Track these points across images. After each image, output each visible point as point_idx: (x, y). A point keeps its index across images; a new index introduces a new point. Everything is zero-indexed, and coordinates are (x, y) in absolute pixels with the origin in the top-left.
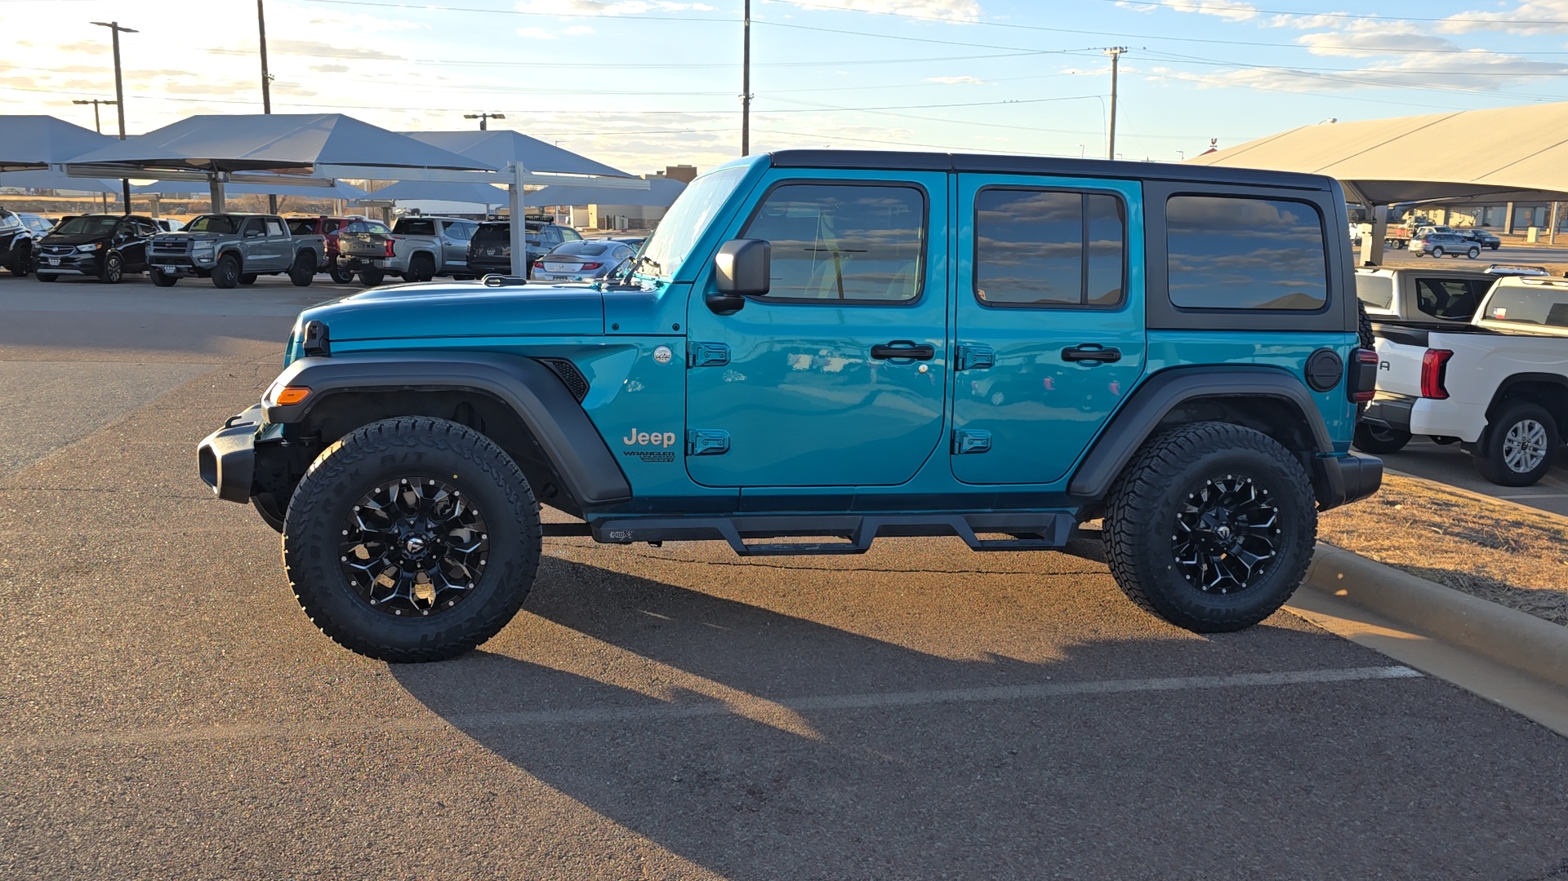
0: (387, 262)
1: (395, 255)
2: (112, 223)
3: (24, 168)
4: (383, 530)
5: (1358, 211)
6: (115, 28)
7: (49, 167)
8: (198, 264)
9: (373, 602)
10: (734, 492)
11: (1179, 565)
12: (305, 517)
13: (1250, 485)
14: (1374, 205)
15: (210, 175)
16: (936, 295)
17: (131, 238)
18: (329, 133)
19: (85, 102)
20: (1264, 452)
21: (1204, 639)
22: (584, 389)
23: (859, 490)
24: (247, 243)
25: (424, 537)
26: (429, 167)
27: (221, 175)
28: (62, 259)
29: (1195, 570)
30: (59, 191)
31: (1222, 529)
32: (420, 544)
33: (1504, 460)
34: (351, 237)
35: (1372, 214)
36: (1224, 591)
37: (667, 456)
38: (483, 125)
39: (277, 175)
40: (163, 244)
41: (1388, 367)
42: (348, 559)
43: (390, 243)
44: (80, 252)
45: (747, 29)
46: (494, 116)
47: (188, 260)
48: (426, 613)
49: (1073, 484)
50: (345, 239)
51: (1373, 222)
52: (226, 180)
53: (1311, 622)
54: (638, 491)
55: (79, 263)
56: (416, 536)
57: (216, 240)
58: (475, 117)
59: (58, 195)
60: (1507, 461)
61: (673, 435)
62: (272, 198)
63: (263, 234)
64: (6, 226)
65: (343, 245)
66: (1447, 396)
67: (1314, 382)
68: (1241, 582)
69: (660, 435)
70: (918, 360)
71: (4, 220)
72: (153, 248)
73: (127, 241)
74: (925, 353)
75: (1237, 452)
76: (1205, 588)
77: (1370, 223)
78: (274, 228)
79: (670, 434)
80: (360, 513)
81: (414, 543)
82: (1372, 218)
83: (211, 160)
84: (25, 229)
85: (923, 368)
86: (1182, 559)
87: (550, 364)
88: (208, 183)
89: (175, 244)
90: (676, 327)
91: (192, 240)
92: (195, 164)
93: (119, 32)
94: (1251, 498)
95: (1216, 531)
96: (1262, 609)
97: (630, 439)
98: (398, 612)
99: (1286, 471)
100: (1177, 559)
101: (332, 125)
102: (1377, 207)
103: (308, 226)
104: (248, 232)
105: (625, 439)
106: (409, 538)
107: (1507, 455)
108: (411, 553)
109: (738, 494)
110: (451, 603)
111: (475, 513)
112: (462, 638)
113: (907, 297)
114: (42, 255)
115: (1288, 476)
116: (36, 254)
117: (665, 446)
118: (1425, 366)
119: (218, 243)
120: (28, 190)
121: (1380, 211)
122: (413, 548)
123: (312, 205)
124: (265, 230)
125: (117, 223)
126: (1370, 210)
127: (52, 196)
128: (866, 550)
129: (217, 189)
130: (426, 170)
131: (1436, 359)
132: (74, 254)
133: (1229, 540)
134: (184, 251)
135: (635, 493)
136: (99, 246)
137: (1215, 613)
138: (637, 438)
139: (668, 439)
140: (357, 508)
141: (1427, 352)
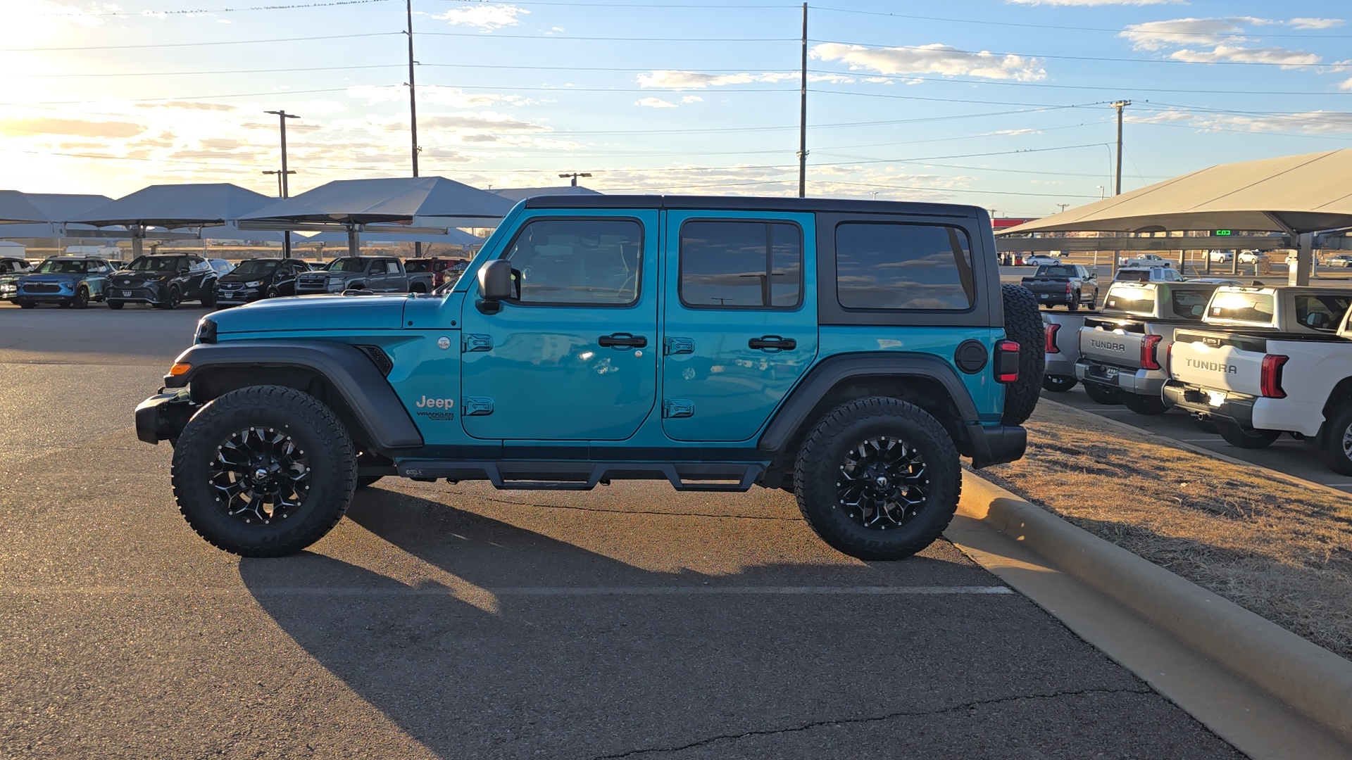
2: (273, 265)
3: (214, 224)
4: (241, 463)
5: (1284, 238)
6: (282, 115)
7: (226, 223)
9: (231, 513)
10: (499, 443)
11: (844, 506)
12: (184, 452)
13: (901, 445)
14: (1299, 233)
15: (348, 227)
16: (649, 301)
17: (286, 277)
18: (428, 193)
19: (271, 173)
20: (910, 419)
21: (866, 565)
22: (389, 367)
23: (594, 443)
24: (371, 280)
25: (267, 469)
27: (357, 226)
28: (234, 294)
29: (857, 511)
30: (268, 242)
31: (881, 479)
32: (265, 474)
33: (1344, 453)
34: (454, 274)
35: (1297, 241)
36: (883, 528)
37: (448, 416)
38: (574, 182)
39: (401, 225)
40: (307, 281)
41: (1235, 371)
42: (214, 482)
44: (247, 288)
45: (804, 97)
46: (583, 175)
48: (267, 522)
49: (762, 442)
50: (449, 275)
51: (1298, 247)
52: (360, 230)
53: (970, 557)
54: (429, 441)
55: (246, 296)
56: (262, 468)
57: (346, 277)
58: (568, 176)
59: (268, 246)
60: (1347, 453)
61: (452, 401)
62: (418, 245)
63: (384, 273)
64: (199, 269)
66: (1284, 395)
67: (962, 366)
68: (897, 521)
69: (443, 401)
70: (635, 347)
71: (198, 265)
72: (299, 284)
73: (283, 279)
74: (640, 343)
75: (886, 419)
76: (866, 525)
77: (1295, 249)
78: (393, 268)
79: (450, 400)
80: (221, 451)
81: (260, 472)
82: (1296, 245)
83: (349, 215)
84: (213, 270)
85: (639, 353)
86: (846, 501)
87: (365, 350)
88: (347, 233)
89: (315, 281)
90: (454, 323)
91: (328, 277)
92: (337, 218)
93: (286, 118)
94: (902, 455)
95: (876, 480)
96: (915, 543)
97: (421, 403)
98: (248, 521)
99: (928, 433)
100: (842, 501)
101: (432, 186)
102: (1302, 235)
103: (424, 266)
104: (372, 271)
105: (418, 403)
106: (257, 469)
107: (1347, 448)
108: (258, 479)
109: (501, 445)
110: (285, 516)
111: (302, 452)
112: (291, 541)
113: (627, 301)
114: (220, 290)
115: (930, 438)
116: (216, 290)
117: (446, 409)
118: (1264, 370)
119: (348, 280)
120: (246, 242)
121: (1305, 238)
122: (259, 476)
123: (458, 250)
124: (385, 269)
125: (276, 265)
126: (1295, 237)
127: (263, 246)
128: (593, 487)
129: (353, 238)
131: (1274, 363)
132: (244, 289)
133: (887, 487)
134: (322, 286)
135: (426, 443)
136: (262, 283)
137: (873, 545)
138: (426, 402)
139: (448, 403)
140: (220, 447)
141: (1265, 358)
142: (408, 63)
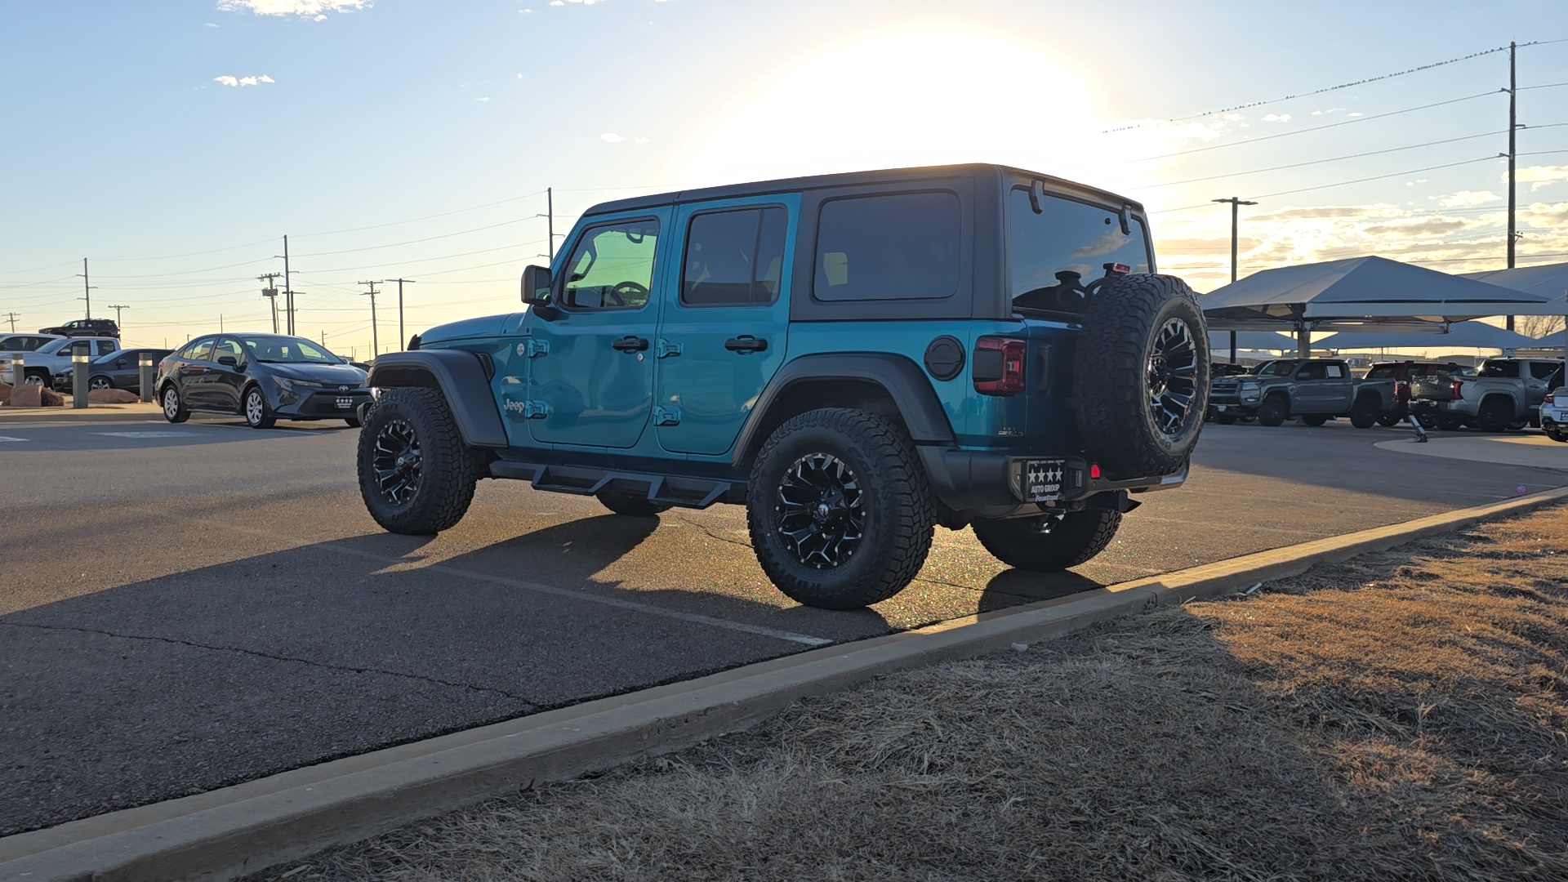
0: (1452, 404)
1: (1461, 398)
8: (1244, 403)
9: (382, 493)
11: (781, 535)
13: (837, 465)
16: (654, 302)
22: (493, 373)
23: (611, 451)
26: (1447, 302)
27: (1308, 325)
31: (823, 507)
36: (819, 566)
37: (521, 419)
40: (1217, 385)
42: (376, 465)
43: (1457, 385)
47: (1237, 400)
50: (1416, 381)
57: (1267, 382)
61: (523, 404)
63: (1321, 377)
65: (1416, 388)
67: (932, 371)
68: (832, 560)
69: (518, 404)
70: (639, 350)
75: (818, 431)
76: (802, 561)
78: (1333, 372)
79: (521, 403)
80: (379, 439)
81: (401, 460)
85: (640, 356)
86: (784, 529)
87: (481, 357)
89: (1227, 386)
90: (528, 330)
91: (1242, 381)
95: (817, 507)
97: (506, 406)
98: (390, 501)
101: (1354, 267)
106: (399, 457)
110: (408, 499)
111: (418, 443)
113: (643, 303)
117: (520, 412)
119: (1265, 385)
122: (399, 463)
124: (1323, 373)
130: (1443, 303)
133: (827, 517)
134: (1235, 391)
135: (510, 444)
137: (802, 584)
138: (509, 405)
139: (521, 406)
140: (379, 436)
142: (1508, 128)
